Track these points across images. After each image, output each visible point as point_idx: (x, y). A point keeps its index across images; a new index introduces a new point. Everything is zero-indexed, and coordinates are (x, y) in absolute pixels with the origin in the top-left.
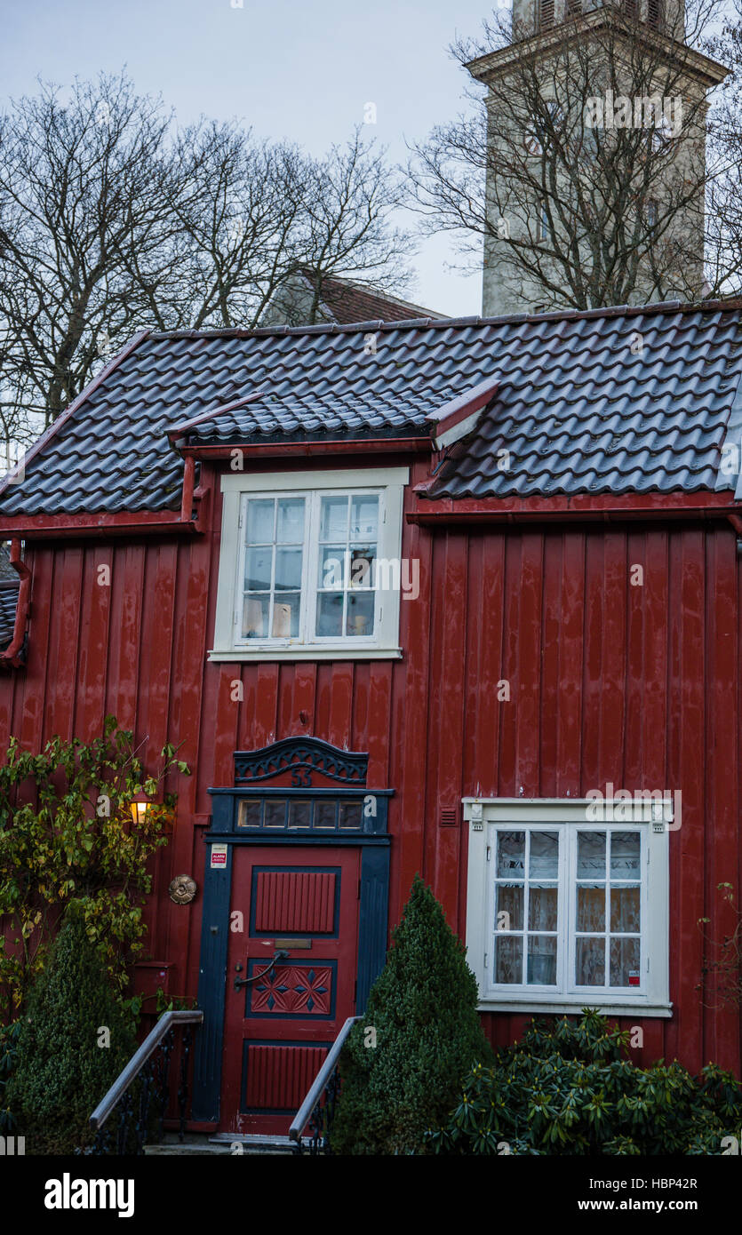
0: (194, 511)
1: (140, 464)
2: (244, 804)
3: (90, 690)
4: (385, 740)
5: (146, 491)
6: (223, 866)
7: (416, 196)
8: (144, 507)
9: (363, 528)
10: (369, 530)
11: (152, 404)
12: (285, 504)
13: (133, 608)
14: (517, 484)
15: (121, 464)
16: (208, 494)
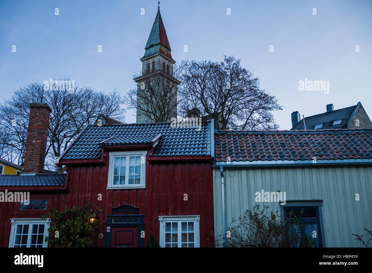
0: (104, 159)
1: (91, 150)
2: (114, 218)
3: (81, 195)
4: (143, 205)
5: (93, 155)
6: (109, 231)
7: (127, 102)
8: (93, 158)
9: (137, 163)
10: (139, 163)
11: (92, 138)
12: (122, 158)
13: (91, 179)
14: (169, 154)
15: (87, 150)
16: (106, 156)
